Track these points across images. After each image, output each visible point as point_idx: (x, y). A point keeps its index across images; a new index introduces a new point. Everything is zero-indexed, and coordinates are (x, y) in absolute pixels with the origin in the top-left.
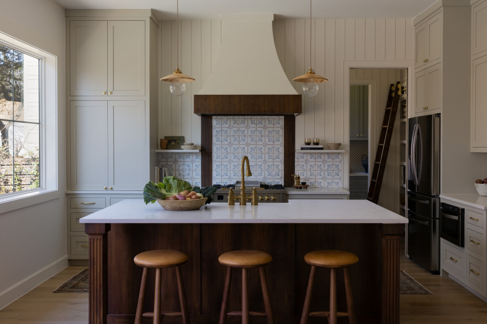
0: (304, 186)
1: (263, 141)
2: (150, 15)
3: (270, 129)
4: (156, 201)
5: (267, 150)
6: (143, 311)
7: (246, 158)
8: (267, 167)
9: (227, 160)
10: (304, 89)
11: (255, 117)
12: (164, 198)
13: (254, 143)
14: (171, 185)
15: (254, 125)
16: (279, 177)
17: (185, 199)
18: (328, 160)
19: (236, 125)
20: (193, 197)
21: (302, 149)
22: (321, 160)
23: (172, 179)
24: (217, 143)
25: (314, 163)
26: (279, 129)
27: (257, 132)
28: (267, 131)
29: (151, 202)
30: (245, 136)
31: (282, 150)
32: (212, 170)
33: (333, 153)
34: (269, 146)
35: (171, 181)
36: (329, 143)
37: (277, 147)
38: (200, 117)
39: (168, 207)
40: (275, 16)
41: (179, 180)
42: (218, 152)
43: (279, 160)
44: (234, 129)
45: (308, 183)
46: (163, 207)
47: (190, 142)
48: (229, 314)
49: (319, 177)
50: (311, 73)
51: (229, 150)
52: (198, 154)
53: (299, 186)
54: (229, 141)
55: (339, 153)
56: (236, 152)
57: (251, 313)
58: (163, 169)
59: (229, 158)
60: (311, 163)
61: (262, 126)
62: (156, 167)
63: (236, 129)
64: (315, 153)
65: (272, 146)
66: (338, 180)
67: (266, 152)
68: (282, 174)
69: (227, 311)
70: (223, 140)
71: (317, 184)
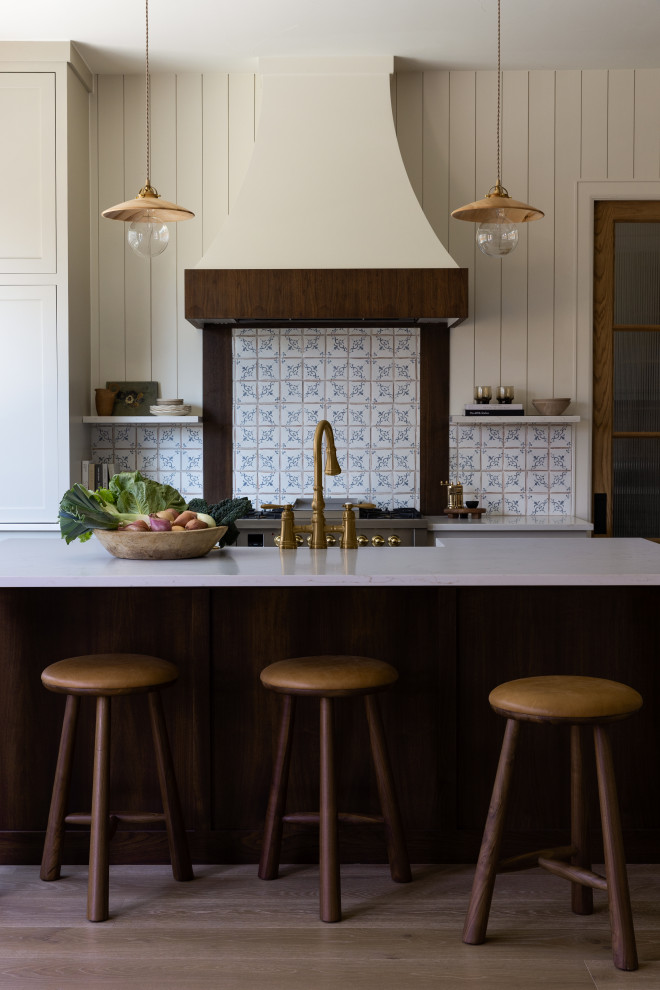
0: (474, 510)
1: (366, 393)
2: (67, 58)
3: (385, 363)
4: (93, 536)
5: (376, 418)
6: (67, 809)
7: (326, 426)
8: (375, 463)
9: (271, 444)
10: (481, 239)
11: (345, 330)
12: (113, 525)
13: (341, 398)
14: (131, 494)
15: (341, 353)
16: (407, 489)
17: (170, 530)
18: (536, 444)
19: (295, 353)
20: (190, 524)
21: (468, 413)
22: (517, 443)
23: (133, 481)
24: (245, 399)
25: (500, 451)
26: (407, 362)
27: (351, 369)
28: (375, 368)
29: (78, 539)
30: (318, 381)
31: (415, 417)
32: (231, 471)
33: (548, 425)
34: (380, 408)
35: (131, 484)
36: (537, 398)
37: (402, 409)
38: (201, 331)
39: (123, 549)
40: (397, 60)
41: (150, 482)
42: (248, 423)
43: (407, 444)
44: (289, 362)
45: (483, 505)
46: (112, 550)
47: (174, 397)
48: (288, 818)
49: (511, 488)
50: (498, 195)
51: (275, 418)
52: (196, 429)
53: (462, 511)
54: (276, 395)
55: (565, 425)
56: (297, 423)
57: (342, 816)
58: (105, 466)
59: (276, 439)
60: (491, 453)
61: (362, 354)
62: (86, 463)
63: (294, 363)
64: (503, 425)
65: (390, 406)
66: (562, 497)
67: (374, 423)
68: (414, 480)
69: (282, 810)
70: (260, 392)
71: (507, 507)
